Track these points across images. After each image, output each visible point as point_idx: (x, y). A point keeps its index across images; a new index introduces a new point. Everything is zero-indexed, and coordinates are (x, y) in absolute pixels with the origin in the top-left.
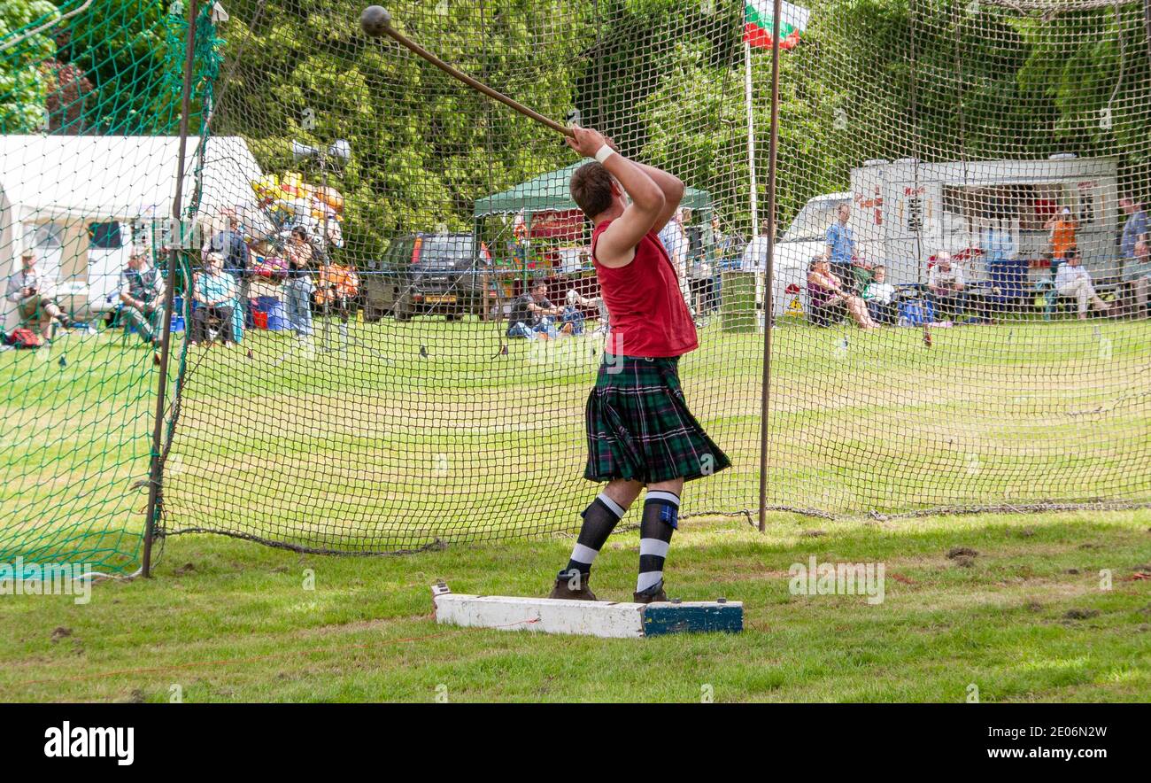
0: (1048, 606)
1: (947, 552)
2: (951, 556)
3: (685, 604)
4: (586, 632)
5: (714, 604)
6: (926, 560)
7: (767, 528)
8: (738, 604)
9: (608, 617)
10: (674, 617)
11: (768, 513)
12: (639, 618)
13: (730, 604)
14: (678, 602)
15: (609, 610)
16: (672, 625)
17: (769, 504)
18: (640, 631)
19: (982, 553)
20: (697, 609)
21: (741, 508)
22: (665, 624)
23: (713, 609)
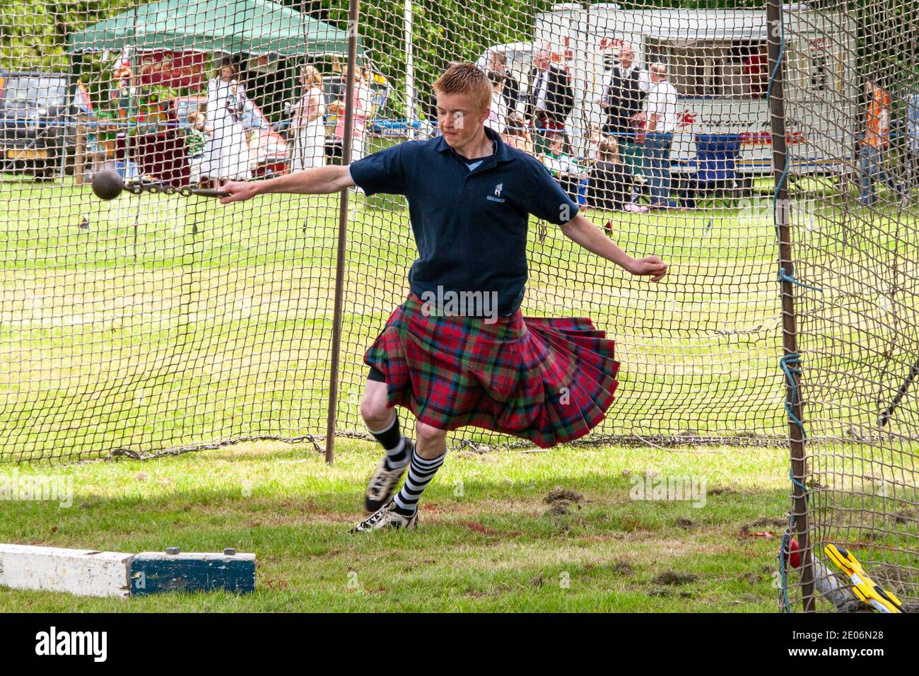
0: (641, 569)
1: (546, 495)
2: (549, 501)
3: (183, 556)
4: (58, 588)
5: (220, 556)
6: (518, 504)
7: (337, 458)
8: (250, 556)
9: (86, 569)
10: (168, 572)
11: (337, 440)
12: (123, 572)
13: (240, 556)
14: (175, 552)
15: (88, 561)
16: (166, 581)
17: (340, 426)
18: (124, 588)
19: (586, 498)
20: (198, 562)
21: (305, 433)
22: (157, 581)
23: (218, 563)
